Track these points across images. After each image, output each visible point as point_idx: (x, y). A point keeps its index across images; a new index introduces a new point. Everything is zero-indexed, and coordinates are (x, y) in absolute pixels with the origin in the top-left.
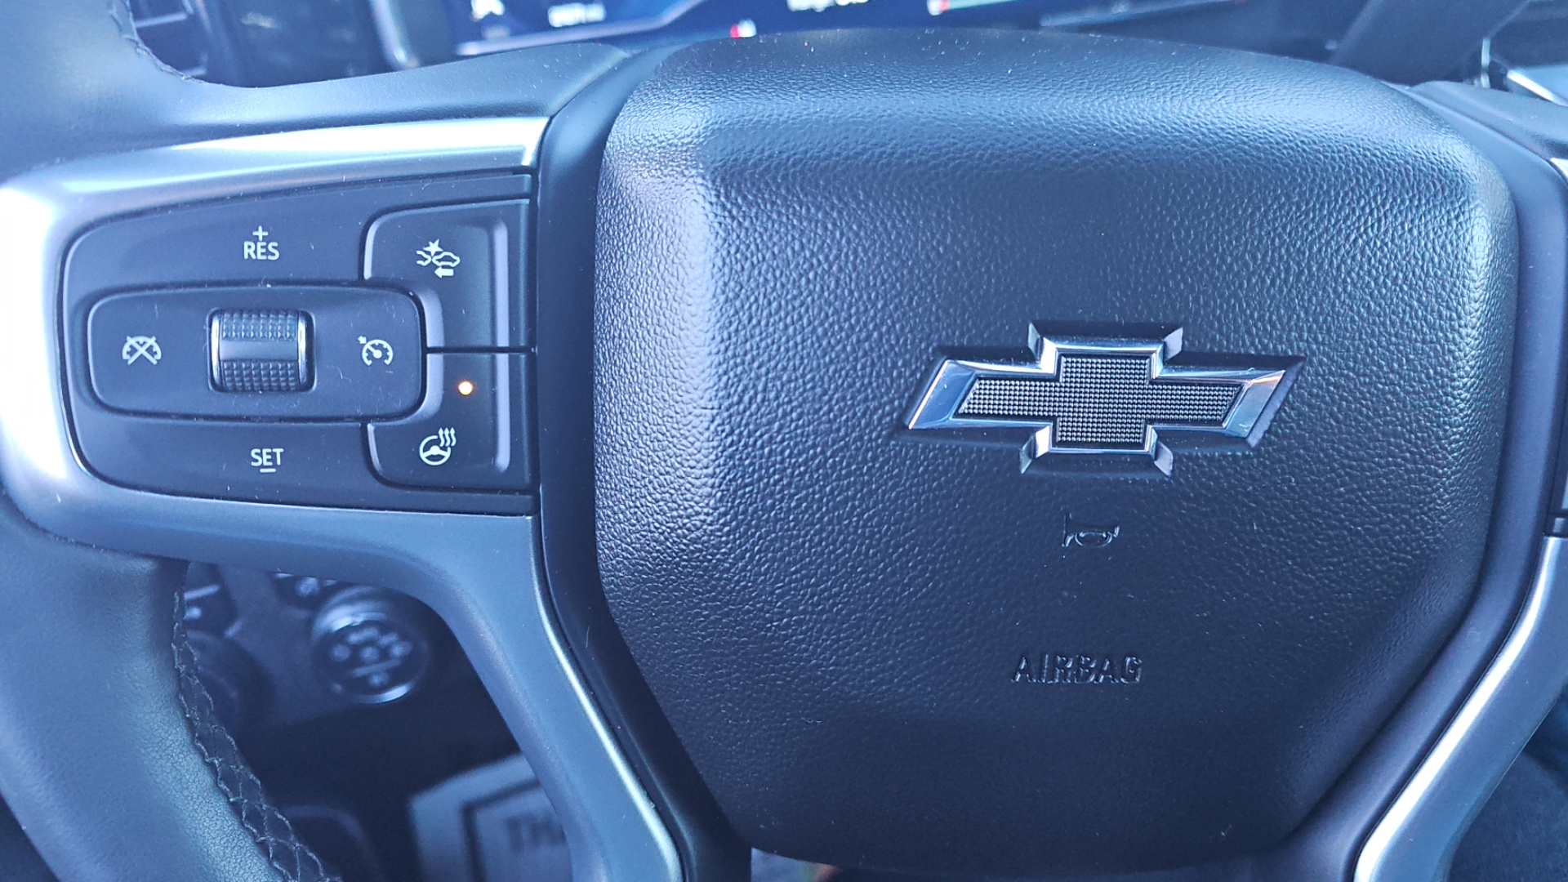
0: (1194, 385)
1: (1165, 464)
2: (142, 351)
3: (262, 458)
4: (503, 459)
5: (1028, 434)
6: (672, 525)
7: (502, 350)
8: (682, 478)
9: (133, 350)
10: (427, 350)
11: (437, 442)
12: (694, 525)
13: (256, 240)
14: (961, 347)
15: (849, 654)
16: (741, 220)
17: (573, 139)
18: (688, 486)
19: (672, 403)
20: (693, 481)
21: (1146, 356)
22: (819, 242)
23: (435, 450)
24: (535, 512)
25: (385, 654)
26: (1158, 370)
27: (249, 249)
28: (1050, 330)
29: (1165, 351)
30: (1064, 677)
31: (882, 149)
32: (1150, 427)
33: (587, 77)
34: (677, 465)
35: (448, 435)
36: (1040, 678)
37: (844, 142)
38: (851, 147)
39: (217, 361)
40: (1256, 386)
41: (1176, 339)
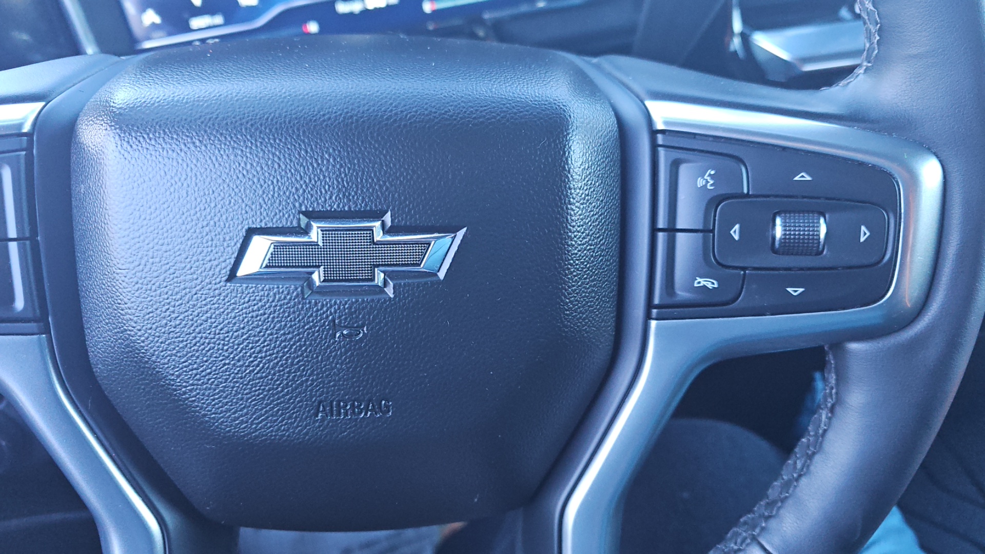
0: (401, 244)
1: (390, 291)
5: (308, 276)
6: (115, 337)
7: (13, 240)
8: (116, 310)
12: (125, 337)
14: (261, 228)
15: (222, 407)
16: (130, 159)
18: (119, 314)
19: (105, 266)
20: (121, 311)
21: (372, 229)
22: (175, 171)
24: (47, 332)
26: (379, 236)
29: (383, 225)
30: (346, 414)
31: (211, 116)
32: (378, 271)
34: (113, 303)
36: (332, 415)
37: (190, 112)
38: (193, 115)
40: (439, 243)
41: (388, 218)
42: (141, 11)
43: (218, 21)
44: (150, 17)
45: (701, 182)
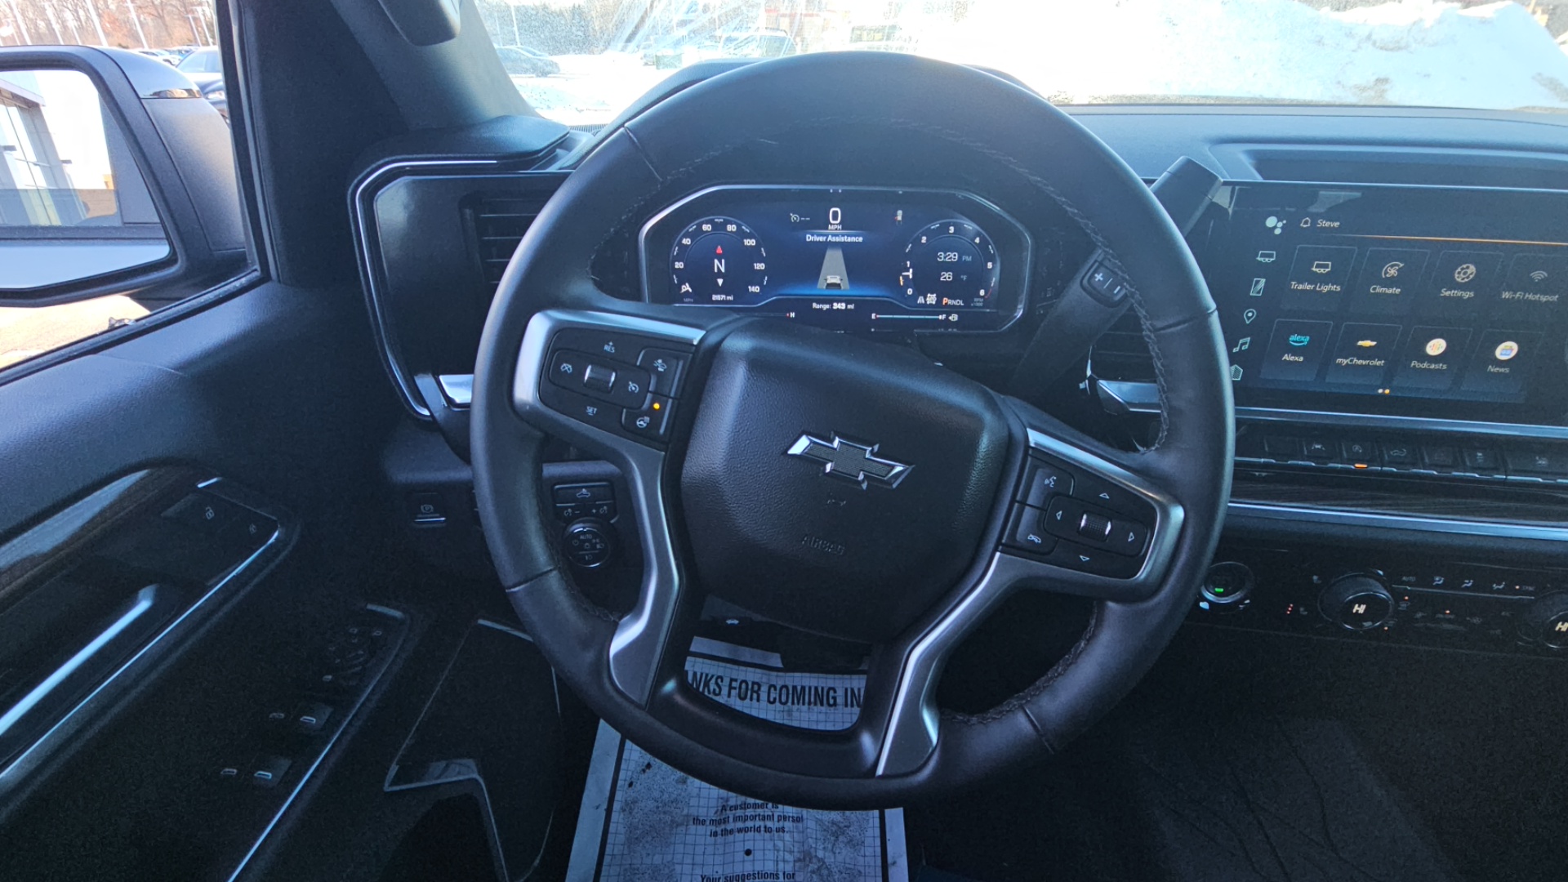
0: (878, 463)
1: (864, 486)
2: (567, 368)
3: (590, 410)
4: (662, 431)
5: (824, 465)
7: (671, 398)
9: (564, 368)
10: (648, 391)
11: (643, 420)
13: (609, 345)
17: (713, 339)
21: (866, 450)
23: (642, 423)
25: (593, 547)
26: (868, 455)
27: (606, 348)
28: (838, 434)
29: (872, 450)
30: (818, 546)
32: (862, 473)
33: (723, 321)
35: (647, 419)
36: (810, 544)
39: (586, 378)
40: (899, 468)
41: (876, 447)
42: (681, 283)
43: (730, 298)
44: (686, 288)
45: (1047, 482)
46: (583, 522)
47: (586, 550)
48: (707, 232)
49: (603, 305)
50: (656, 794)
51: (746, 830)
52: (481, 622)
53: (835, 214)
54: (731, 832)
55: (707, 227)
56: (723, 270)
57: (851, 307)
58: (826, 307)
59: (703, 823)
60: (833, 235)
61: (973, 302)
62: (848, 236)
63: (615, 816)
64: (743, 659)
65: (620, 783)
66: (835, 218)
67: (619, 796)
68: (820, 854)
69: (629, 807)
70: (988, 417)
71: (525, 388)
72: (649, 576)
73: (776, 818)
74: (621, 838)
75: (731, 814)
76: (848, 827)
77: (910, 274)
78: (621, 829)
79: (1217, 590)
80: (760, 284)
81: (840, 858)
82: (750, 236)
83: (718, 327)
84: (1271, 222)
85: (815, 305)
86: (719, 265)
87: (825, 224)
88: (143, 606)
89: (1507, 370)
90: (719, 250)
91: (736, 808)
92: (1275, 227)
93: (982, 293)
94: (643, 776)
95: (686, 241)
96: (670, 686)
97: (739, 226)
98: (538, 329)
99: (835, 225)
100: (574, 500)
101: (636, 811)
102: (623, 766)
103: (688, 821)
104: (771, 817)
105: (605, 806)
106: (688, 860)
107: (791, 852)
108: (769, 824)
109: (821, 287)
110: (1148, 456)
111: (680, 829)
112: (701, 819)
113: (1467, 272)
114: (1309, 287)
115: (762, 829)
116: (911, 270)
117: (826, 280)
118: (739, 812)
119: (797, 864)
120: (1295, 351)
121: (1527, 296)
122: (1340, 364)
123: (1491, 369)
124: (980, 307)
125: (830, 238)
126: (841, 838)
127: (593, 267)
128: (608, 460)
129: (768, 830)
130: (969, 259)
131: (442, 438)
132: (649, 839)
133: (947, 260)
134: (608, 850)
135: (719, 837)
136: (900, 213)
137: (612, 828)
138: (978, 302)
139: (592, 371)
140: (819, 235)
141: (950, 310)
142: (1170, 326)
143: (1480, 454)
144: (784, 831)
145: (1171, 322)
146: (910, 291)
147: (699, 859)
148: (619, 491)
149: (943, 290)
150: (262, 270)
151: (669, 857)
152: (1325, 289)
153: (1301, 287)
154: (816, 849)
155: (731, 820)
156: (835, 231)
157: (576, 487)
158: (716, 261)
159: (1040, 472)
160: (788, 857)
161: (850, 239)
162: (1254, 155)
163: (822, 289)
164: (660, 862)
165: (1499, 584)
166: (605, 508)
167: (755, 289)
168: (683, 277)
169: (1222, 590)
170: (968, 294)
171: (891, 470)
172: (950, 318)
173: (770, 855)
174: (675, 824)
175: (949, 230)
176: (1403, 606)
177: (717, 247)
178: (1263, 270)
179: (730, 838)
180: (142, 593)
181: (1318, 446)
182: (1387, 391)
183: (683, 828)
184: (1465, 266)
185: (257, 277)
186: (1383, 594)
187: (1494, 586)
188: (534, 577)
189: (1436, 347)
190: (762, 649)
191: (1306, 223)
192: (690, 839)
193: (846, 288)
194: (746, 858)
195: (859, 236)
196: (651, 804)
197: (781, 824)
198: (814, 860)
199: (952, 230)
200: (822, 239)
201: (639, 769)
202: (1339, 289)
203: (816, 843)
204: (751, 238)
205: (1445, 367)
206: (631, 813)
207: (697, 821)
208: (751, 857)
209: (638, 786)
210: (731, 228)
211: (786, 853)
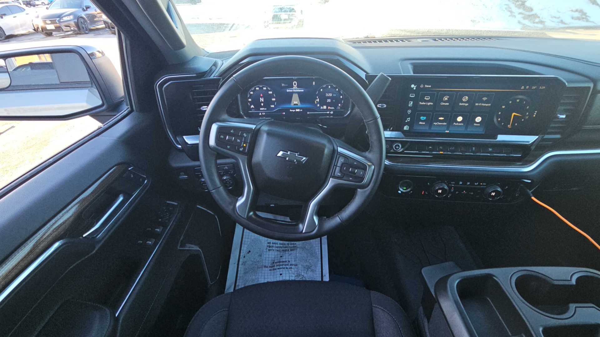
0: (299, 157)
1: (296, 163)
3: (228, 147)
4: (246, 151)
5: (286, 158)
9: (221, 137)
10: (242, 142)
14: (282, 150)
16: (268, 137)
17: (258, 127)
24: (248, 156)
25: (230, 182)
26: (297, 155)
27: (232, 131)
30: (286, 178)
32: (295, 160)
35: (242, 148)
39: (227, 139)
40: (304, 158)
41: (299, 153)
42: (251, 105)
43: (266, 109)
44: (252, 106)
45: (342, 160)
46: (226, 176)
47: (228, 184)
48: (258, 90)
49: (230, 120)
50: (253, 260)
51: (280, 268)
52: (198, 206)
53: (295, 83)
54: (276, 269)
55: (257, 89)
56: (263, 101)
57: (301, 110)
58: (294, 111)
59: (267, 267)
60: (295, 90)
61: (337, 108)
62: (299, 90)
63: (240, 266)
64: (278, 219)
65: (241, 256)
66: (295, 84)
67: (241, 260)
68: (303, 274)
69: (244, 263)
70: (328, 145)
71: (212, 141)
72: (245, 187)
73: (289, 265)
74: (243, 272)
75: (276, 264)
76: (312, 266)
77: (318, 100)
78: (242, 270)
79: (404, 188)
80: (274, 104)
81: (309, 275)
82: (270, 91)
83: (259, 124)
84: (413, 86)
85: (291, 110)
86: (262, 100)
87: (292, 87)
88: (121, 199)
89: (479, 125)
90: (261, 95)
91: (277, 263)
92: (414, 87)
93: (340, 105)
94: (248, 255)
95: (252, 93)
96: (251, 213)
97: (267, 88)
98: (214, 127)
99: (295, 86)
100: (224, 170)
101: (246, 264)
102: (242, 252)
103: (262, 267)
104: (288, 265)
105: (237, 263)
106: (263, 277)
107: (294, 274)
108: (287, 267)
109: (292, 105)
110: (367, 154)
111: (260, 269)
112: (266, 266)
113: (465, 99)
114: (425, 104)
115: (285, 268)
116: (318, 99)
117: (293, 103)
118: (278, 264)
119: (296, 277)
120: (422, 121)
121: (482, 104)
122: (435, 124)
123: (475, 124)
124: (339, 109)
125: (294, 91)
126: (309, 270)
127: (227, 111)
128: (232, 158)
129: (287, 268)
130: (335, 95)
131: (185, 154)
132: (251, 272)
133: (329, 96)
134: (239, 275)
135: (272, 271)
136: (314, 82)
137: (239, 269)
138: (339, 108)
139: (228, 137)
140: (290, 90)
141: (330, 110)
142: (370, 121)
143: (474, 148)
144: (292, 268)
145: (370, 120)
146: (318, 105)
147: (266, 277)
148: (236, 167)
149: (328, 105)
150: (131, 108)
151: (257, 277)
152: (429, 104)
153: (422, 104)
154: (301, 272)
155: (276, 266)
156: (295, 88)
157: (224, 166)
158: (261, 98)
159: (340, 158)
160: (293, 275)
161: (300, 91)
162: (412, 64)
163: (292, 106)
164: (254, 278)
165: (476, 183)
166: (232, 172)
167: (273, 106)
168: (251, 103)
169: (405, 188)
170: (336, 106)
171: (302, 159)
172: (331, 113)
173: (288, 275)
174: (258, 268)
175: (328, 87)
176: (452, 190)
177: (261, 94)
178: (412, 99)
179: (275, 271)
180: (120, 195)
181: (430, 147)
182: (448, 131)
183: (261, 269)
184: (465, 97)
185: (130, 110)
186: (446, 187)
187: (475, 184)
188: (216, 188)
189: (460, 119)
190: (283, 216)
191: (422, 86)
192: (263, 272)
193: (300, 105)
194: (280, 276)
195: (302, 90)
196: (251, 263)
197: (291, 266)
198: (301, 276)
199: (330, 87)
200: (292, 91)
201: (246, 252)
202: (432, 104)
203: (301, 271)
204: (271, 91)
205: (463, 124)
206: (245, 265)
207: (265, 267)
208: (282, 276)
209: (246, 258)
210: (265, 88)
211: (292, 274)
